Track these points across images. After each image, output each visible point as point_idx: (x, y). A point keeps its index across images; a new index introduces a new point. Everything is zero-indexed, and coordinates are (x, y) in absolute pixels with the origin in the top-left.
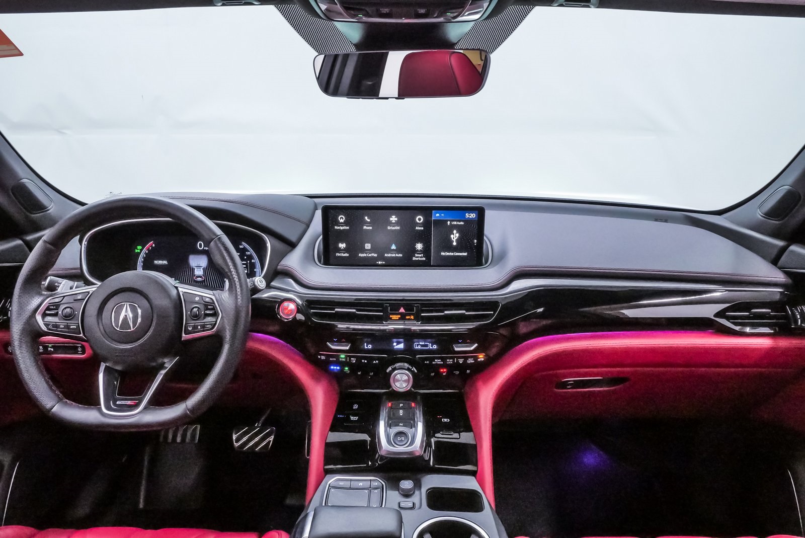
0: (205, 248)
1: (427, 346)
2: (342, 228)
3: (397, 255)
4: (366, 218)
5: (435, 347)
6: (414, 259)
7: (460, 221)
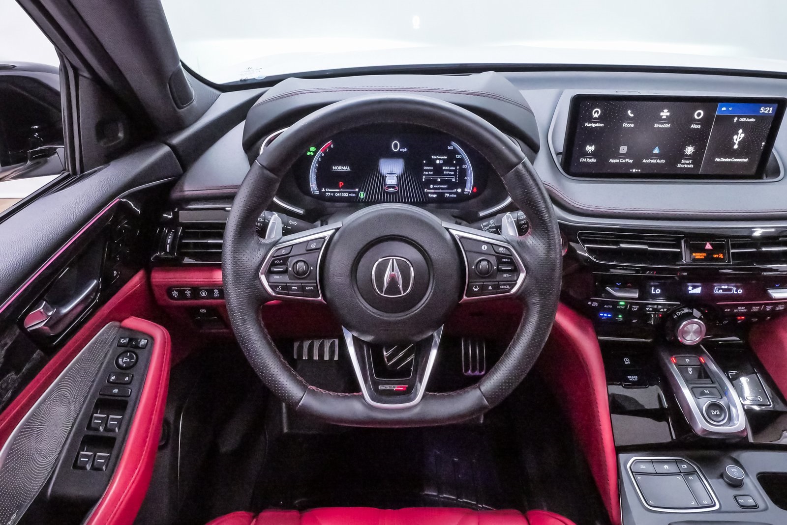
0: (401, 150)
1: (730, 290)
2: (594, 125)
3: (658, 161)
4: (629, 112)
5: (740, 291)
6: (679, 166)
7: (750, 117)
